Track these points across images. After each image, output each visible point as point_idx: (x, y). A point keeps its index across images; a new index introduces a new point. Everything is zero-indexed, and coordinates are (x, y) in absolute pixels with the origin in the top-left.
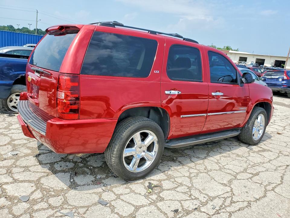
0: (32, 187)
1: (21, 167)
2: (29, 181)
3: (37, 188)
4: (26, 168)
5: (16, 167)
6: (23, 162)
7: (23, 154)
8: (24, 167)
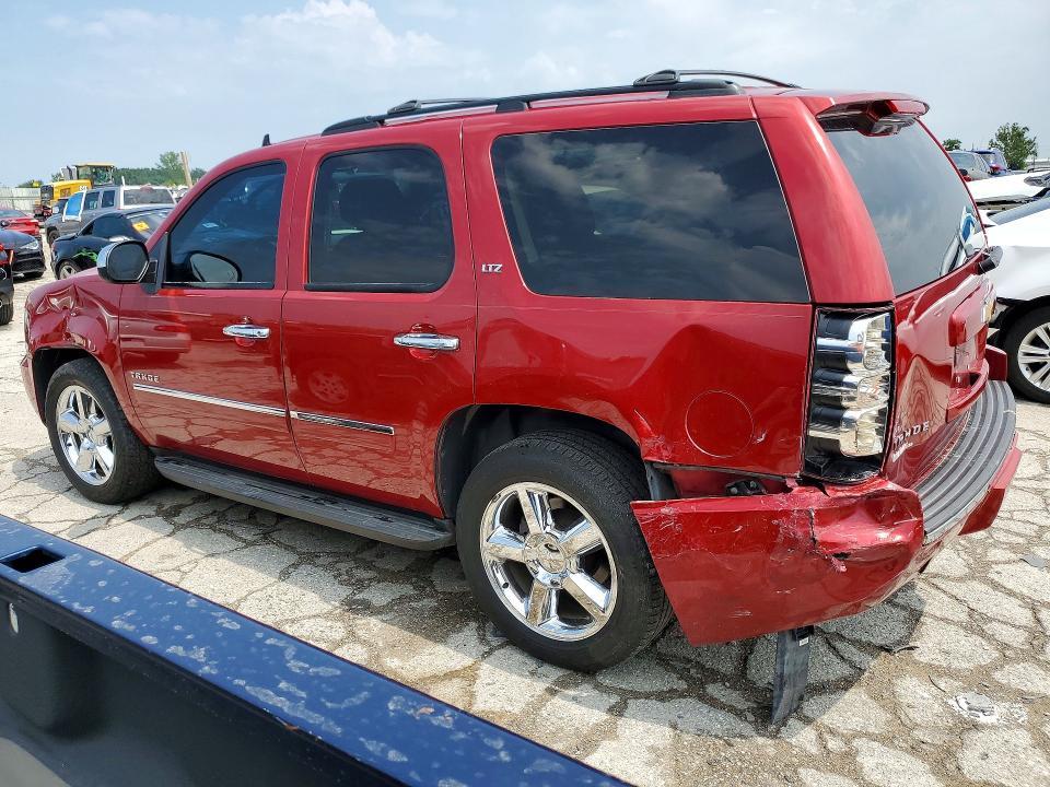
0: (998, 573)
1: (990, 638)
2: (996, 586)
3: (989, 565)
4: (976, 624)
5: (1006, 646)
6: (970, 651)
7: (942, 686)
8: (982, 634)
